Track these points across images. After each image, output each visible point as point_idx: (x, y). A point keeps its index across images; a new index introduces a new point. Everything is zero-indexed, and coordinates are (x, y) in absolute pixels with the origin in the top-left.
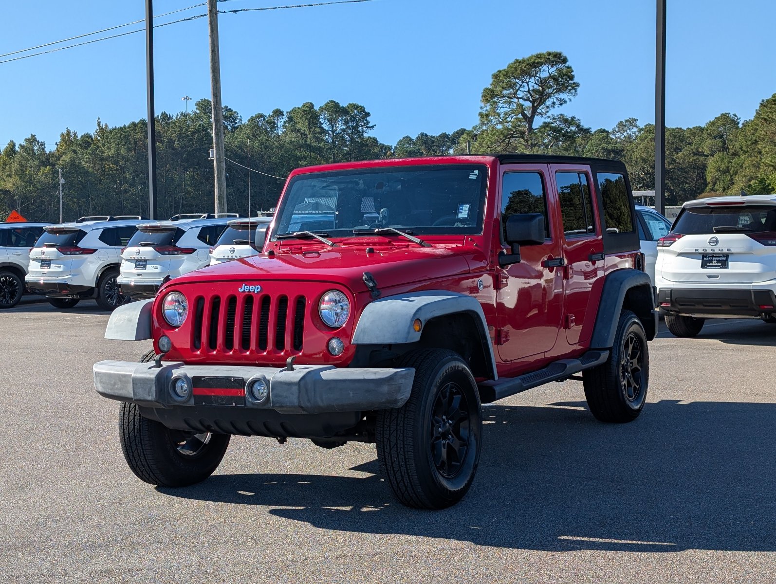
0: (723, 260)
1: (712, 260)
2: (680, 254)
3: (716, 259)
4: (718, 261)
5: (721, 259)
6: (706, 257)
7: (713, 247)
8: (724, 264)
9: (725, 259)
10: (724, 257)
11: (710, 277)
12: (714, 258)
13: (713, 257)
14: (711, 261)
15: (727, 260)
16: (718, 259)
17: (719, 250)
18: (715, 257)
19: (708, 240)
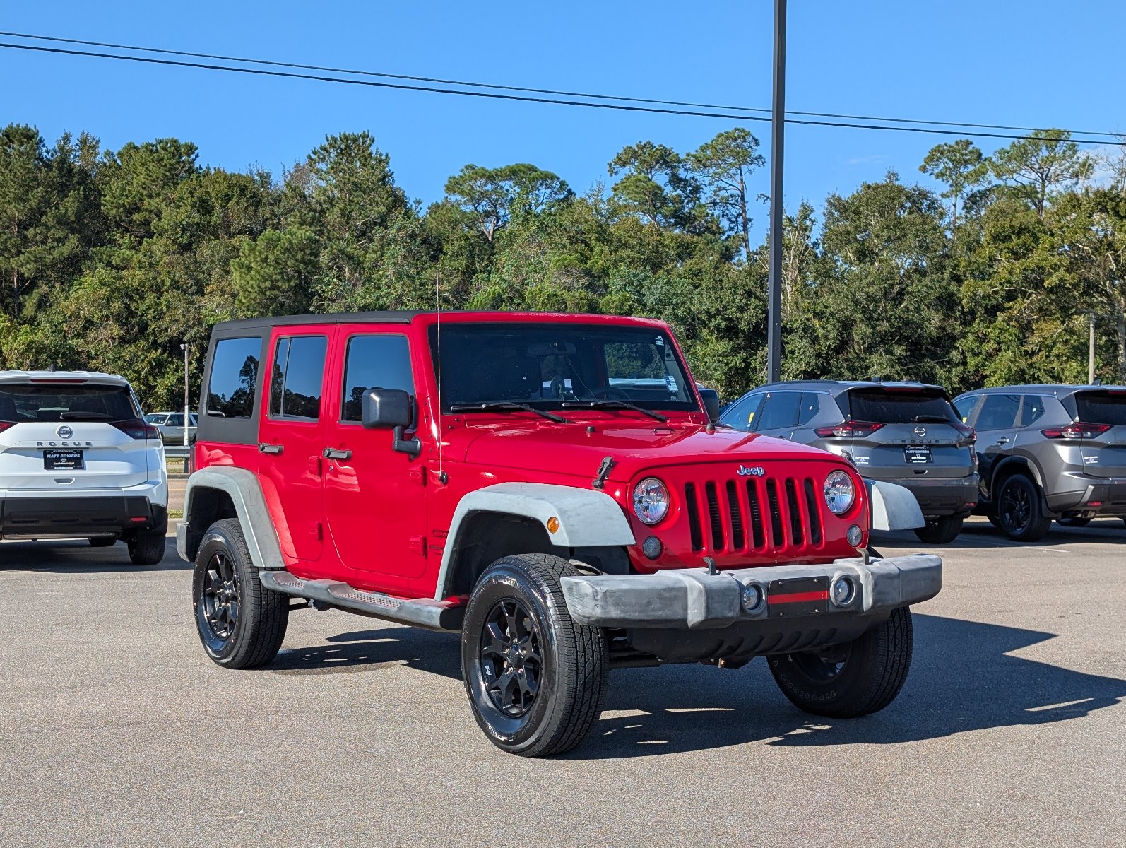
0: (76, 458)
1: (60, 458)
2: (8, 450)
3: (65, 456)
4: (69, 460)
5: (72, 456)
6: (50, 453)
7: (65, 440)
8: (78, 464)
9: (79, 456)
10: (77, 453)
11: (58, 481)
12: (62, 456)
13: (60, 453)
14: (58, 460)
15: (82, 457)
16: (69, 456)
17: (75, 444)
18: (64, 453)
19: (58, 429)
